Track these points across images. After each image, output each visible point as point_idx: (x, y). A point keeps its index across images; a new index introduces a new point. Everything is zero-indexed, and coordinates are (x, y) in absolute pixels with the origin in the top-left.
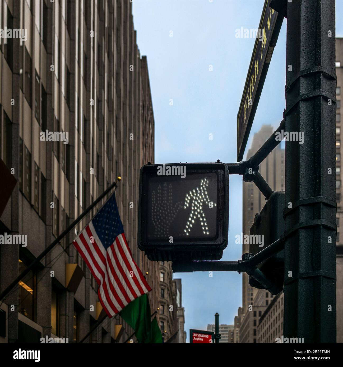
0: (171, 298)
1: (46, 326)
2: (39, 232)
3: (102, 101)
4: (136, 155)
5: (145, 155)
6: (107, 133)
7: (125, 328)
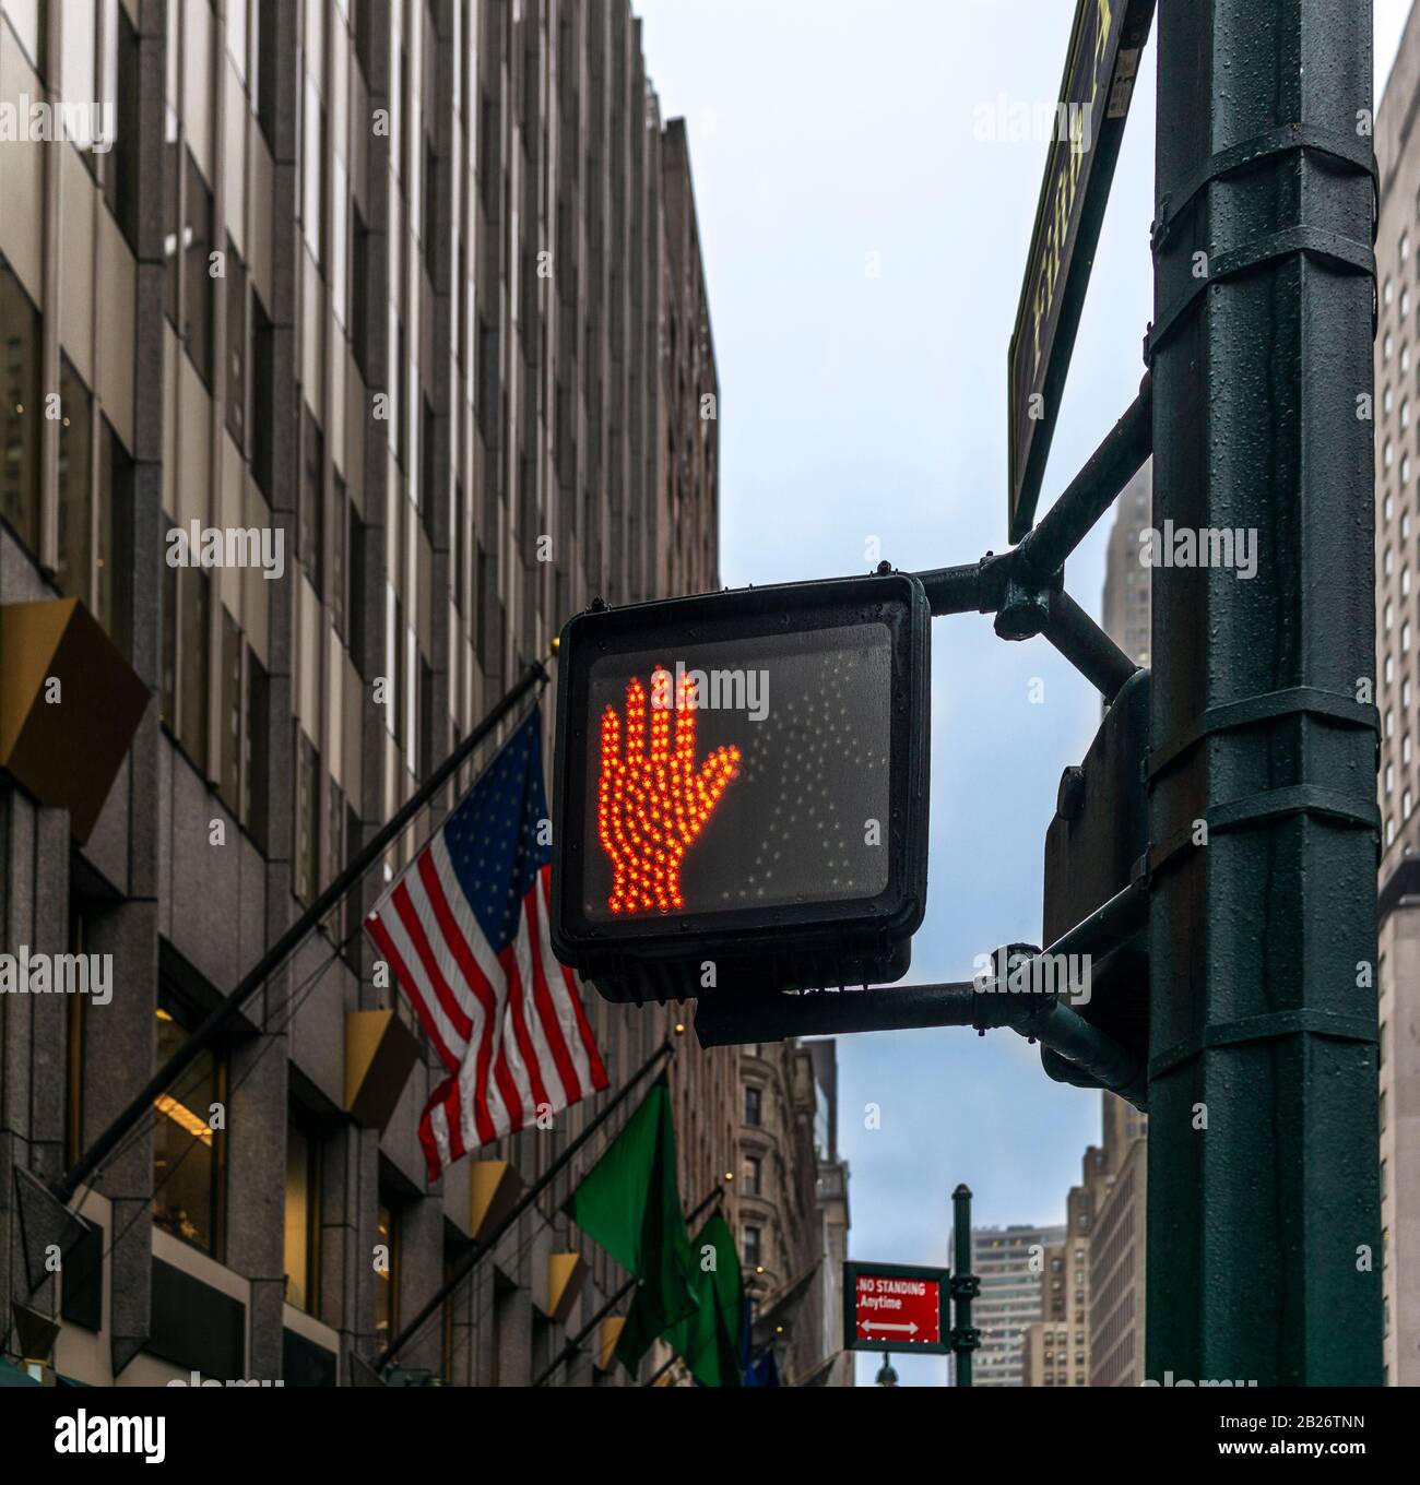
0: (791, 1125)
1: (265, 1276)
2: (239, 892)
3: (496, 329)
4: (639, 537)
5: (678, 532)
6: (517, 456)
7: (589, 1263)
